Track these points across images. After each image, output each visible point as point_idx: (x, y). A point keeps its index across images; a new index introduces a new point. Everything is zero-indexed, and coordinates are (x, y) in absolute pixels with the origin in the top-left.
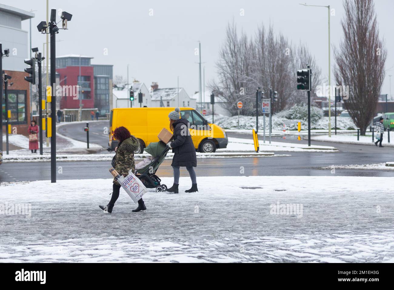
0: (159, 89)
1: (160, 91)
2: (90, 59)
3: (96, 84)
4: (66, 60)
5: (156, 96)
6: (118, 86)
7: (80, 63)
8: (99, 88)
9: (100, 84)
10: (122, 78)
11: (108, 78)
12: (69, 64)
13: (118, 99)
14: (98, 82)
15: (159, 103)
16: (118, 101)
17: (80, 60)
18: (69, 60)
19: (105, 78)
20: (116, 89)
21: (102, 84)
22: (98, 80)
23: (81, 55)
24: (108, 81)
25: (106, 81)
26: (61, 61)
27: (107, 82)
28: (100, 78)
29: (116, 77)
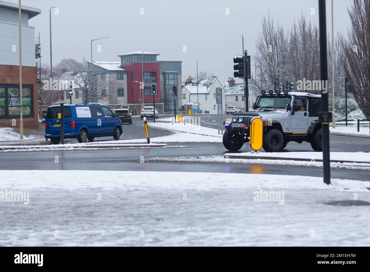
0: (236, 84)
1: (236, 86)
2: (156, 55)
3: (165, 79)
4: (133, 57)
5: (232, 91)
6: (193, 81)
7: (142, 60)
8: (167, 83)
9: (169, 79)
10: (206, 74)
11: (177, 74)
12: (135, 60)
13: (191, 94)
14: (167, 78)
15: (234, 98)
16: (191, 95)
17: (142, 57)
18: (136, 57)
19: (174, 74)
20: (191, 84)
21: (171, 79)
22: (167, 75)
23: (143, 52)
24: (177, 76)
25: (174, 76)
26: (126, 58)
27: (176, 78)
28: (169, 73)
29: (201, 73)
